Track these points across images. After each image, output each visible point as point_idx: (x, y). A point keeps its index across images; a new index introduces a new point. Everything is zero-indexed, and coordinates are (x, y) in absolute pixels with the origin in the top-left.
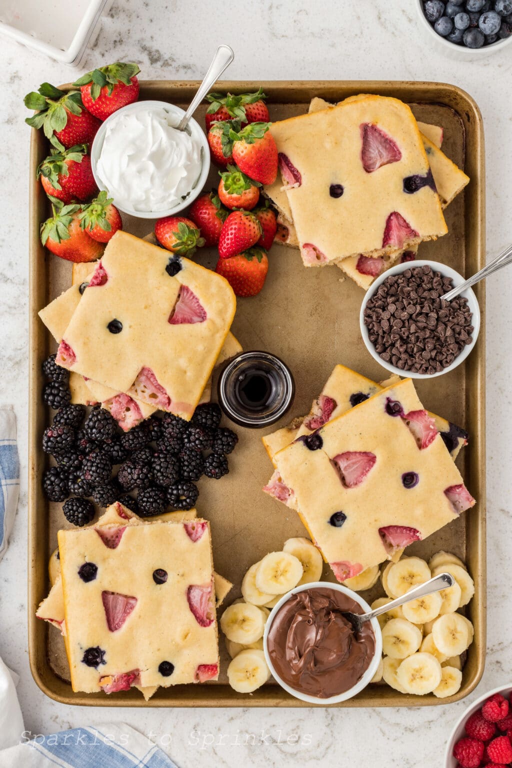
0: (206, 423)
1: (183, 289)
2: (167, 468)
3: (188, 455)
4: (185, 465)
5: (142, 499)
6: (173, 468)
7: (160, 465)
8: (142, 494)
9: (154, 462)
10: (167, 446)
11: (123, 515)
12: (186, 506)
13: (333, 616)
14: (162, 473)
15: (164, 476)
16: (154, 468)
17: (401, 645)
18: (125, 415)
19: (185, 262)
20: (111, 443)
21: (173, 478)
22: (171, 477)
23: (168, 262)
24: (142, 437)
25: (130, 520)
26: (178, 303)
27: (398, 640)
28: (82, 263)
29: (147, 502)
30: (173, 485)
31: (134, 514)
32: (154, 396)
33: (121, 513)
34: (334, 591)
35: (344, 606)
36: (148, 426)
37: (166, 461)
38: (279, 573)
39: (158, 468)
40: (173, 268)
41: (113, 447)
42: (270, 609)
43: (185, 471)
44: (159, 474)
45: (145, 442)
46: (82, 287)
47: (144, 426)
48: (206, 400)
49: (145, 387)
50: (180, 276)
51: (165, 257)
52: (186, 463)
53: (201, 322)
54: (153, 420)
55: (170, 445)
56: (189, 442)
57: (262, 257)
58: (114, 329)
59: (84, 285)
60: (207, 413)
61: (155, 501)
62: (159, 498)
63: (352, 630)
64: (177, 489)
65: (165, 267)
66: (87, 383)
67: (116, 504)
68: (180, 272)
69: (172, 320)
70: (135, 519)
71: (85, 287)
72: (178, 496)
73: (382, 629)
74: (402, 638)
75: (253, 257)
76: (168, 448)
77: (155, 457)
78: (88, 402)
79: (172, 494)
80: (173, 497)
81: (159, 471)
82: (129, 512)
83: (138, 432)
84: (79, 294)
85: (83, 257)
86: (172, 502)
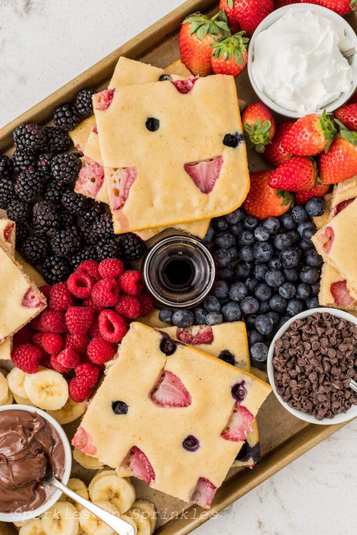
0: (126, 249)
1: (219, 158)
2: (67, 243)
3: (91, 253)
4: (80, 255)
5: (31, 240)
6: (71, 248)
7: (66, 235)
8: (35, 238)
9: (66, 230)
10: (86, 232)
11: (7, 234)
12: (49, 279)
13: (42, 455)
14: (60, 242)
15: (59, 245)
16: (60, 233)
17: (55, 526)
18: (87, 181)
19: (242, 146)
20: (59, 186)
21: (63, 252)
22: (62, 250)
23: (232, 133)
24: (78, 207)
25: (6, 243)
26: (204, 163)
27: (59, 521)
28: (184, 66)
29: (32, 246)
30: (58, 257)
31: (14, 242)
32: (117, 193)
33: (7, 231)
34: (61, 443)
35: (55, 459)
36: (92, 205)
37: (72, 238)
38: (48, 389)
39: (62, 236)
40: (230, 141)
41: (56, 189)
42: (14, 402)
43: (76, 259)
44: (58, 240)
45: (77, 212)
46: (165, 77)
47: (89, 203)
48: (144, 237)
49: (120, 180)
50: (228, 150)
51: (236, 128)
52: (82, 256)
53: (202, 191)
54: (99, 206)
55: (89, 233)
56: (101, 247)
57: (286, 205)
58: (150, 125)
59: (168, 77)
60: (134, 245)
61: (36, 252)
62: (41, 254)
63: (40, 479)
64: (57, 263)
65: (228, 133)
66: (92, 134)
67: (12, 222)
68: (231, 148)
69: (189, 168)
70: (11, 246)
71: (166, 79)
72: (53, 267)
73: (58, 501)
74: (62, 523)
75: (282, 198)
76: (85, 234)
77: (71, 229)
78: (78, 145)
79: (50, 261)
80: (49, 264)
81: (60, 238)
82: (13, 237)
83: (80, 201)
84: (158, 79)
85: (190, 63)
86: (44, 266)
